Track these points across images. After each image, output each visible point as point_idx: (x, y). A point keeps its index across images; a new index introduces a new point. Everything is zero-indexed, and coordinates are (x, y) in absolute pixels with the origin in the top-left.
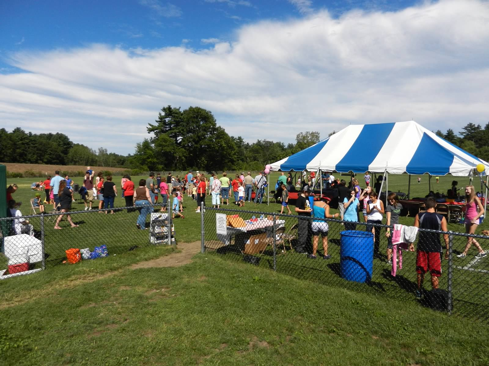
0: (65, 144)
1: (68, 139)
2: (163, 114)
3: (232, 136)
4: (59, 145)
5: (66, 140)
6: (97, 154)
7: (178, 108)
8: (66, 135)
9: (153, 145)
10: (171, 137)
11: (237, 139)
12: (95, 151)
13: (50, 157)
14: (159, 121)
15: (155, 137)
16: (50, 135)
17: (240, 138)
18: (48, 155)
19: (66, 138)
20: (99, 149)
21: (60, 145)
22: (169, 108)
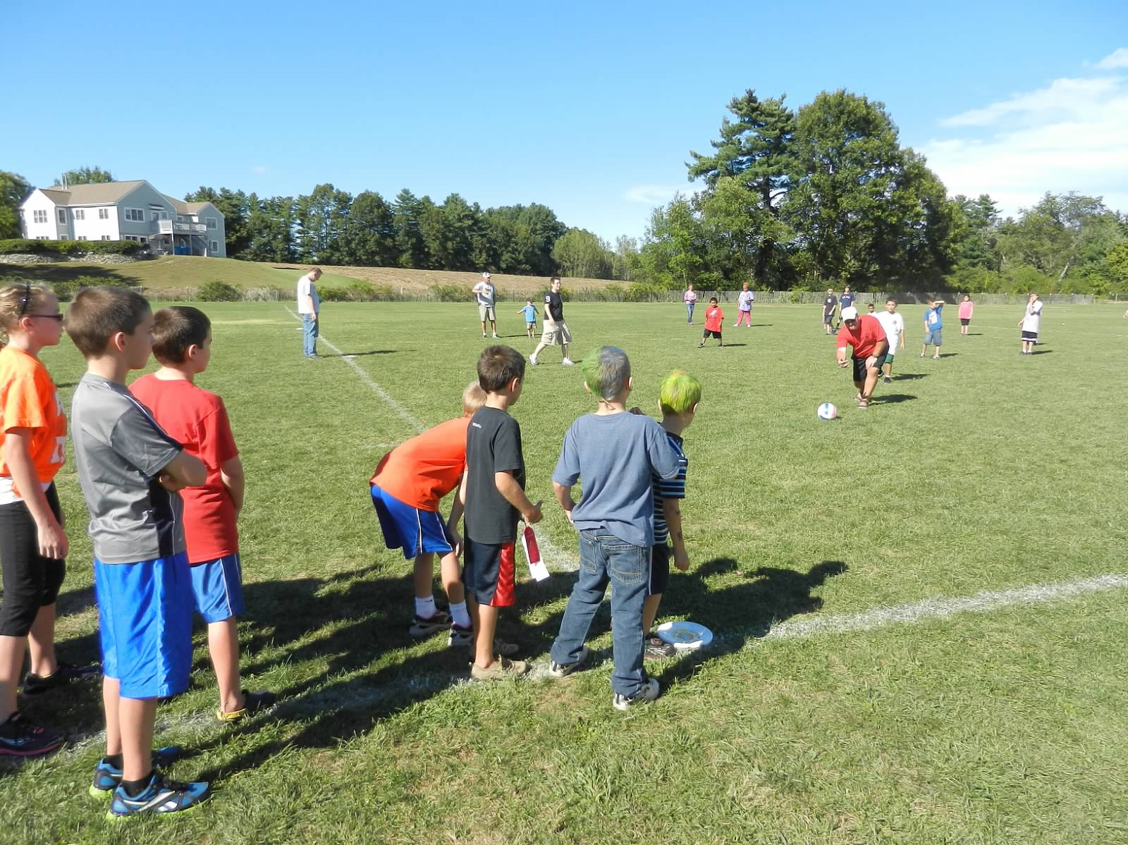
0: (545, 229)
1: (554, 218)
2: (735, 120)
3: (960, 194)
4: (534, 231)
5: (549, 218)
6: (614, 250)
7: (777, 98)
8: (550, 209)
9: (697, 215)
10: (752, 188)
11: (976, 203)
12: (608, 244)
13: (512, 258)
14: (722, 145)
15: (704, 192)
16: (520, 209)
17: (985, 200)
18: (509, 254)
19: (549, 215)
20: (618, 239)
21: (536, 230)
22: (751, 99)
